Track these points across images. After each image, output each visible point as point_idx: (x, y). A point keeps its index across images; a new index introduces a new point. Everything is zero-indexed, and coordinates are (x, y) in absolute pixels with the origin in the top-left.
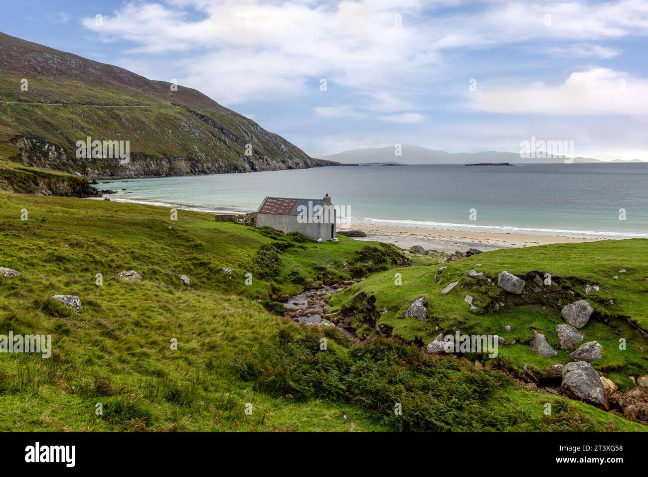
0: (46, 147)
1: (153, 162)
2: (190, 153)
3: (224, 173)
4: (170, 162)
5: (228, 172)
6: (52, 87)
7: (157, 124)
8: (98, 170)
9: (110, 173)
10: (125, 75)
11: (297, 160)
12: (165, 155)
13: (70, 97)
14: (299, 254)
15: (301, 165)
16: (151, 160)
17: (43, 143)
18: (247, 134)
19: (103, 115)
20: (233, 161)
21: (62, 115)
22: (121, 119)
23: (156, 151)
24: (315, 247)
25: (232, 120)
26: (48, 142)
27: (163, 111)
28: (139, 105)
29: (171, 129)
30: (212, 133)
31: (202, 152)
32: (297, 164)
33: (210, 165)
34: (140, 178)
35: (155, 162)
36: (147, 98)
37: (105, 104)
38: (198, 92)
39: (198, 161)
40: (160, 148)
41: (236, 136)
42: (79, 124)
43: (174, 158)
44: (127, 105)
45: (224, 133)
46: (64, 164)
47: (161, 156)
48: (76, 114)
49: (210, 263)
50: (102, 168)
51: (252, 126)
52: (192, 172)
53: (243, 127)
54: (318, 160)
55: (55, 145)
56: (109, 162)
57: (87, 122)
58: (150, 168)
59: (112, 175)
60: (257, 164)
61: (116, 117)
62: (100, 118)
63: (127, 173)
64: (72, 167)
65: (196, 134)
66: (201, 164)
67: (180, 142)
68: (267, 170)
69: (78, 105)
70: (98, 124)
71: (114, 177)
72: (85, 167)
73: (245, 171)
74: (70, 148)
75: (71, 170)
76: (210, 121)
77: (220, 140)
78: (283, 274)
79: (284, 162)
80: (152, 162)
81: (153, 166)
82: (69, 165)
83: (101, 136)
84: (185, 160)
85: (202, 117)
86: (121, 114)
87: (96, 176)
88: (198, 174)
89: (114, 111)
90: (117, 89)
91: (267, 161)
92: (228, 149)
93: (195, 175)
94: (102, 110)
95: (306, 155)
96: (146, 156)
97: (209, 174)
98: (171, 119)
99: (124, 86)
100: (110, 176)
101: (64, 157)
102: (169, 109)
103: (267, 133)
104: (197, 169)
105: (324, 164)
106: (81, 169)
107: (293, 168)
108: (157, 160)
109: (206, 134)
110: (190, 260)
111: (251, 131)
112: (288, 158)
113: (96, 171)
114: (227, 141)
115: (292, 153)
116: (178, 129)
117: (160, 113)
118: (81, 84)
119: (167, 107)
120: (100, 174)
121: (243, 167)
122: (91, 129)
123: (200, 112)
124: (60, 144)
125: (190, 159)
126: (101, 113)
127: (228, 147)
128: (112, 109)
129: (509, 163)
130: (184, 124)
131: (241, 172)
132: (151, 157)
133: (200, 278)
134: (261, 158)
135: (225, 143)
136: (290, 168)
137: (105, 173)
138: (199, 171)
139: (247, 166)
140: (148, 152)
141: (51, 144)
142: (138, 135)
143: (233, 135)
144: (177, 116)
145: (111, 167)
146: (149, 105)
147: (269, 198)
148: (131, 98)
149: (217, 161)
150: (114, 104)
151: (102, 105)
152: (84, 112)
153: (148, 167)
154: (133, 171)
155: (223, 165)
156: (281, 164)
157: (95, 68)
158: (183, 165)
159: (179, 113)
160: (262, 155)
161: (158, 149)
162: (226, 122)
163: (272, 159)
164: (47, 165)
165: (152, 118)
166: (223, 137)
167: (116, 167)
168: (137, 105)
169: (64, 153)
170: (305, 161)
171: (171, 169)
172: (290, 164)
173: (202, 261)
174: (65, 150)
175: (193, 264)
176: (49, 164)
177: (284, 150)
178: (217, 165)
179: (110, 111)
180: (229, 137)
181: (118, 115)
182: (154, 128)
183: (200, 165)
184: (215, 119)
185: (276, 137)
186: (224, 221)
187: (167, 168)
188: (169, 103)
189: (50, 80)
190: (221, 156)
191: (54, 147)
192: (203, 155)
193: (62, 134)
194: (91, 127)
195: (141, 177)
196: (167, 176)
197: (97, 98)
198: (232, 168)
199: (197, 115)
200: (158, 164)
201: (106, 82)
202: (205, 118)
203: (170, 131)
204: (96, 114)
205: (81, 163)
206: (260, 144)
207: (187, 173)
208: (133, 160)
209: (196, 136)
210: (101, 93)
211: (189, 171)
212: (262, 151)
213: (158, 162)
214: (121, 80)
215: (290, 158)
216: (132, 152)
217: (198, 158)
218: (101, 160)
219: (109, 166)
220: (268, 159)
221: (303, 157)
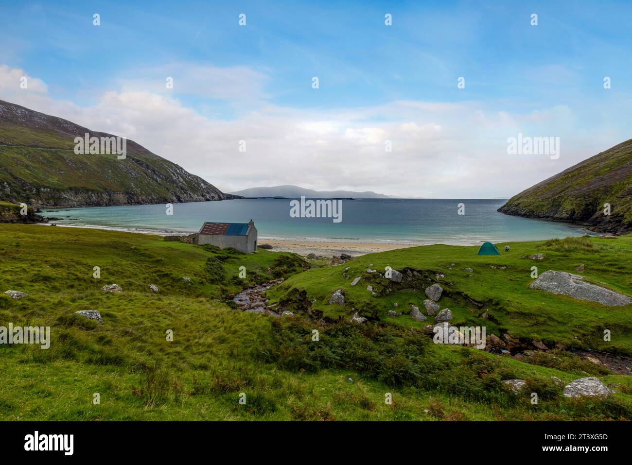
1: (95, 195)
2: (127, 188)
3: (157, 204)
4: (110, 195)
5: (159, 203)
7: (98, 165)
8: (42, 201)
9: (53, 204)
10: (69, 125)
11: (213, 195)
12: (105, 189)
13: (16, 140)
14: (235, 263)
15: (216, 198)
16: (92, 193)
18: (174, 175)
19: (48, 156)
20: (163, 195)
21: (6, 154)
22: (65, 160)
23: (97, 186)
24: (246, 258)
25: (163, 164)
29: (111, 169)
30: (146, 173)
31: (138, 188)
32: (213, 197)
33: (144, 198)
34: (81, 207)
35: (96, 195)
37: (50, 148)
38: (134, 142)
39: (135, 195)
40: (101, 184)
41: (165, 176)
42: (24, 162)
43: (113, 192)
44: (70, 149)
45: (155, 173)
46: (8, 196)
47: (101, 190)
48: (21, 154)
49: (172, 274)
50: (46, 199)
51: (179, 169)
52: (129, 203)
53: (171, 170)
54: (229, 195)
56: (53, 195)
57: (32, 161)
58: (92, 200)
59: (56, 205)
60: (183, 197)
61: (61, 158)
62: (45, 158)
63: (70, 203)
64: (15, 198)
66: (137, 196)
67: (118, 180)
68: (190, 201)
69: (24, 147)
70: (43, 163)
71: (57, 206)
72: (29, 198)
73: (173, 202)
74: (14, 182)
75: (14, 201)
76: (144, 165)
77: (153, 179)
78: (227, 279)
79: (203, 196)
80: (93, 195)
81: (94, 198)
82: (12, 196)
83: (46, 173)
84: (122, 193)
85: (137, 161)
86: (65, 156)
87: (40, 206)
88: (134, 205)
89: (59, 153)
90: (61, 136)
91: (190, 195)
92: (159, 185)
93: (131, 205)
94: (47, 152)
95: (220, 191)
96: (88, 190)
97: (144, 204)
98: (111, 162)
99: (68, 134)
100: (53, 206)
101: (8, 189)
103: (190, 175)
104: (133, 201)
105: (232, 198)
106: (26, 200)
107: (210, 200)
108: (97, 193)
109: (141, 174)
110: (155, 272)
111: (177, 173)
112: (206, 193)
113: (40, 202)
114: (159, 180)
115: (209, 189)
116: (117, 170)
118: (27, 130)
120: (44, 204)
121: (171, 199)
123: (136, 158)
125: (127, 193)
126: (46, 154)
127: (159, 184)
128: (57, 152)
129: (353, 198)
130: (122, 166)
131: (169, 202)
132: (93, 191)
133: (165, 286)
134: (185, 193)
135: (157, 182)
136: (208, 200)
137: (49, 203)
138: (135, 202)
139: (174, 198)
140: (89, 187)
142: (81, 173)
143: (163, 175)
145: (55, 198)
147: (207, 223)
149: (150, 194)
150: (58, 148)
151: (47, 148)
152: (30, 153)
153: (90, 198)
154: (76, 202)
155: (156, 197)
156: (201, 198)
157: (41, 119)
158: (121, 197)
160: (187, 191)
161: (98, 184)
162: (157, 166)
163: (194, 194)
165: (94, 161)
166: (155, 177)
167: (60, 199)
169: (7, 186)
170: (219, 196)
171: (110, 200)
172: (208, 197)
173: (165, 273)
174: (9, 184)
175: (158, 275)
177: (203, 187)
178: (150, 198)
179: (55, 153)
180: (159, 177)
181: (62, 157)
182: (95, 168)
183: (135, 198)
184: (148, 163)
185: (197, 178)
186: (171, 240)
187: (107, 200)
190: (153, 191)
192: (138, 190)
193: (6, 170)
194: (35, 166)
195: (83, 206)
196: (106, 205)
197: (42, 142)
198: (163, 200)
199: (133, 159)
200: (99, 196)
201: (51, 130)
202: (141, 162)
203: (110, 171)
204: (41, 155)
205: (24, 195)
206: (184, 182)
207: (125, 204)
208: (76, 193)
209: (133, 175)
210: (45, 138)
211: (126, 202)
212: (186, 188)
213: (99, 194)
214: (66, 130)
215: (208, 193)
216: (75, 187)
217: (134, 192)
218: (44, 193)
219: (53, 197)
220: (191, 194)
221: (217, 193)
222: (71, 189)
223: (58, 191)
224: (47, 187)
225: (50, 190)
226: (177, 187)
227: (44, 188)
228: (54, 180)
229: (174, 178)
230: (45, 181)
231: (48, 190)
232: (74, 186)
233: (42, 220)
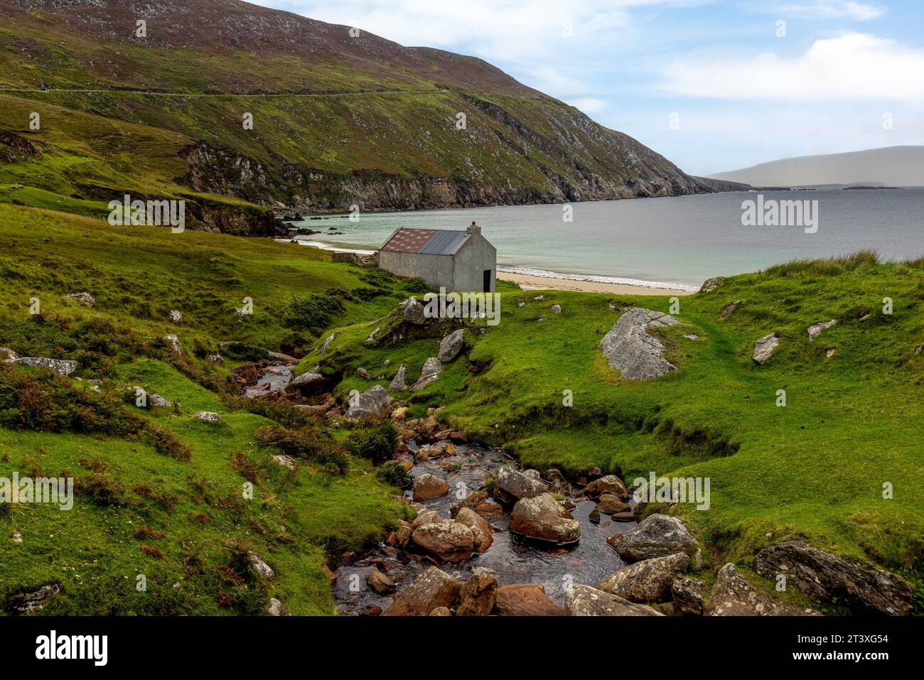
0: (238, 163)
1: (396, 185)
2: (458, 170)
3: (516, 204)
4: (424, 186)
5: (522, 203)
6: (253, 67)
7: (407, 121)
8: (311, 199)
9: (328, 204)
10: (363, 41)
11: (657, 181)
12: (415, 173)
13: (279, 83)
15: (664, 189)
16: (391, 182)
17: (234, 156)
18: (564, 133)
19: (323, 110)
20: (532, 183)
21: (263, 111)
22: (351, 115)
23: (402, 166)
25: (540, 110)
26: (241, 155)
27: (419, 99)
28: (381, 90)
29: (429, 128)
30: (499, 134)
31: (478, 168)
32: (657, 188)
33: (490, 191)
34: (373, 212)
35: (399, 184)
36: (396, 77)
37: (329, 92)
38: (482, 62)
39: (471, 184)
40: (408, 162)
41: (542, 138)
42: (287, 125)
43: (431, 178)
44: (362, 91)
45: (521, 133)
46: (262, 190)
47: (409, 176)
48: (284, 109)
50: (317, 195)
51: (576, 119)
52: (459, 202)
53: (557, 122)
54: (705, 180)
55: (250, 159)
56: (327, 186)
57: (300, 123)
58: (391, 196)
59: (332, 206)
60: (578, 189)
61: (344, 112)
62: (319, 115)
63: (354, 203)
64: (273, 194)
65: (472, 136)
66: (476, 187)
67: (442, 152)
68: (597, 199)
69: (288, 94)
70: (315, 124)
71: (333, 210)
72: (291, 194)
73: (552, 200)
74: (271, 165)
75: (271, 199)
76: (498, 114)
77: (512, 145)
79: (630, 184)
80: (393, 186)
81: (395, 192)
82: (269, 191)
83: (318, 143)
84: (448, 182)
85: (485, 106)
86: (351, 106)
87: (307, 208)
88: (469, 206)
89: (341, 101)
90: (351, 66)
91: (597, 182)
92: (526, 161)
93: (464, 207)
94: (322, 101)
95: (679, 172)
96: (385, 176)
97: (489, 205)
98: (430, 112)
99: (361, 59)
100: (328, 208)
101: (263, 178)
102: (430, 96)
103: (602, 131)
104: (467, 198)
105: (714, 188)
106: (287, 197)
107: (648, 196)
108: (401, 183)
109: (490, 137)
111: (572, 129)
112: (640, 176)
113: (308, 200)
114: (527, 148)
115: (650, 167)
116: (441, 129)
117: (415, 103)
118: (297, 61)
119: (426, 92)
120: (313, 205)
121: (549, 193)
122: (303, 133)
123: (482, 99)
124: (258, 158)
125: (458, 181)
126: (321, 106)
127: (527, 158)
128: (338, 99)
130: (452, 119)
131: (545, 202)
132: (393, 177)
134: (586, 178)
135: (522, 151)
136: (642, 195)
137: (320, 203)
138: (472, 201)
139: (558, 191)
140: (387, 170)
141: (244, 158)
142: (375, 140)
143: (537, 135)
144: (441, 106)
145: (330, 193)
146: (398, 90)
147: (402, 229)
148: (369, 80)
149: (504, 183)
150: (342, 91)
151: (323, 93)
152: (297, 105)
153: (388, 193)
154: (364, 200)
155: (514, 190)
156: (624, 188)
157: (319, 33)
158: (444, 190)
159: (445, 101)
160: (589, 171)
161: (404, 163)
162: (527, 114)
163: (609, 179)
164: (229, 191)
165: (400, 112)
166: (518, 141)
167: (338, 194)
168: (378, 91)
169: (262, 171)
170: (674, 183)
171: (424, 197)
172: (643, 188)
174: (264, 168)
176: (232, 189)
177: (634, 162)
178: (503, 191)
179: (334, 102)
180: (529, 140)
181: (347, 109)
182: (402, 128)
183: (472, 190)
184: (509, 110)
185: (621, 138)
187: (417, 196)
188: (430, 85)
189: (251, 58)
190: (511, 175)
191: (248, 162)
192: (479, 174)
193: (261, 141)
194: (305, 130)
195: (376, 209)
196: (417, 209)
197: (317, 82)
198: (530, 195)
199: (478, 102)
200: (403, 189)
201: (334, 55)
202: (491, 107)
203: (428, 133)
204: (314, 109)
205: (286, 188)
206: (586, 151)
207: (452, 204)
208: (365, 183)
209: (472, 140)
210: (326, 74)
211: (455, 201)
212: (588, 164)
213: (404, 185)
214: (358, 51)
215: (645, 176)
216: (363, 170)
217: (470, 178)
218: (315, 182)
219: (327, 192)
220: (600, 179)
221: (671, 175)
222: (356, 173)
223: (335, 179)
224: (321, 172)
225: (324, 178)
226: (568, 163)
227: (315, 174)
228: (330, 157)
229: (563, 141)
230: (317, 160)
231: (321, 176)
232: (361, 168)
233: (286, 233)
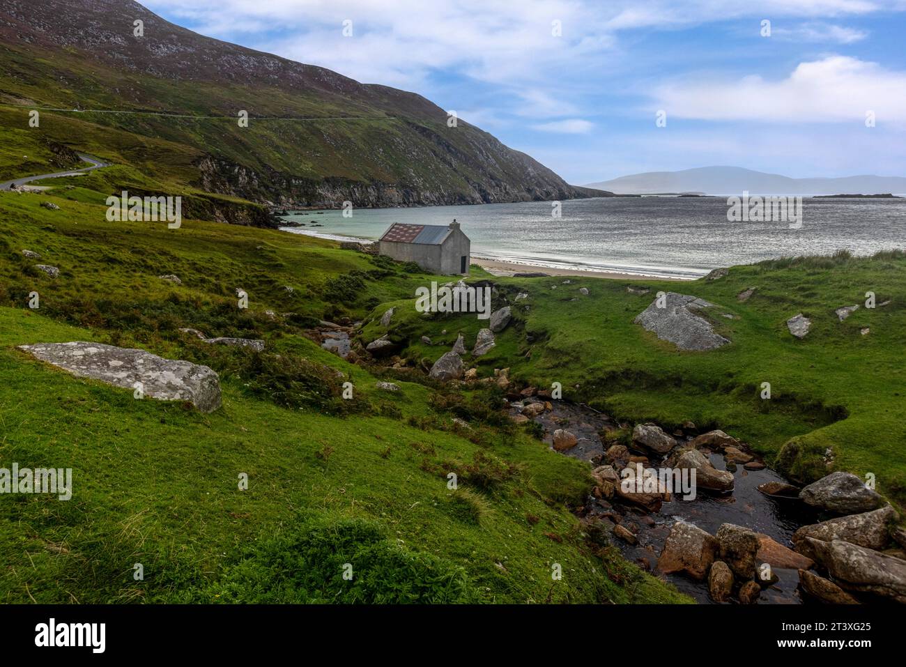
0: (236, 170)
1: (358, 189)
2: (404, 178)
3: (447, 205)
4: (378, 190)
5: (451, 204)
6: (246, 97)
7: (365, 141)
8: (293, 199)
9: (306, 203)
10: (331, 78)
11: (549, 188)
12: (372, 180)
13: (266, 109)
15: (553, 195)
16: (354, 187)
17: (233, 165)
18: (481, 152)
19: (301, 130)
20: (459, 189)
21: (255, 131)
22: (322, 135)
23: (362, 175)
25: (463, 134)
26: (239, 165)
27: (374, 124)
28: (345, 117)
29: (382, 146)
30: (434, 152)
31: (419, 177)
32: (548, 194)
33: (428, 194)
35: (360, 189)
36: (356, 106)
37: (305, 117)
38: (420, 97)
39: (414, 189)
40: (367, 172)
41: (465, 155)
42: (273, 142)
43: (384, 184)
44: (330, 117)
45: (450, 151)
46: (255, 191)
47: (367, 182)
48: (271, 129)
50: (298, 196)
51: (490, 141)
52: (405, 203)
53: (476, 143)
54: (581, 188)
55: (246, 168)
56: (306, 189)
57: (283, 140)
58: (354, 197)
59: (309, 205)
60: (492, 193)
61: (317, 133)
62: (298, 134)
63: (326, 202)
64: (264, 195)
65: (414, 153)
66: (417, 192)
67: (392, 165)
68: (505, 201)
69: (274, 118)
70: (295, 141)
71: (310, 207)
72: (278, 195)
73: (473, 202)
74: (263, 172)
75: (262, 198)
76: (433, 136)
77: (444, 161)
79: (529, 191)
80: (355, 189)
81: (357, 195)
82: (260, 192)
83: (298, 157)
84: (397, 187)
85: (423, 130)
86: (323, 128)
87: (290, 206)
88: (413, 206)
89: (315, 125)
90: (321, 97)
91: (505, 189)
92: (454, 173)
93: (408, 206)
94: (300, 123)
95: (564, 182)
96: (349, 182)
97: (427, 205)
98: (383, 135)
99: (328, 92)
100: (307, 206)
101: (256, 182)
102: (382, 122)
103: (509, 151)
104: (411, 200)
105: (588, 194)
106: (274, 197)
107: (542, 199)
108: (361, 187)
109: (426, 153)
111: (487, 149)
112: (536, 185)
113: (291, 199)
114: (454, 163)
115: (543, 178)
116: (391, 147)
117: (371, 127)
118: (280, 93)
119: (379, 119)
120: (295, 203)
121: (471, 197)
122: (286, 148)
123: (421, 125)
124: (251, 167)
125: (404, 186)
126: (299, 127)
127: (455, 170)
128: (313, 122)
130: (399, 140)
131: (468, 203)
132: (356, 183)
134: (497, 185)
135: (450, 165)
136: (537, 199)
137: (301, 202)
138: (414, 202)
139: (477, 195)
140: (351, 177)
141: (241, 167)
142: (341, 154)
143: (462, 153)
144: (390, 129)
145: (307, 195)
146: (358, 117)
147: (397, 224)
148: (336, 108)
149: (438, 188)
150: (315, 116)
151: (301, 117)
152: (281, 126)
153: (351, 195)
154: (333, 200)
155: (446, 194)
156: (525, 193)
157: (296, 71)
158: (395, 194)
159: (393, 126)
160: (501, 181)
161: (364, 173)
162: (454, 137)
163: (514, 187)
164: (232, 192)
165: (360, 134)
166: (448, 157)
167: (314, 196)
168: (343, 117)
169: (255, 177)
170: (560, 190)
171: (378, 198)
172: (538, 193)
174: (257, 174)
176: (234, 191)
177: (531, 174)
178: (437, 194)
179: (310, 125)
180: (456, 157)
181: (319, 130)
182: (361, 145)
183: (415, 194)
184: (440, 134)
185: (522, 157)
187: (374, 197)
188: (382, 113)
189: (244, 89)
190: (443, 182)
191: (244, 170)
192: (420, 181)
193: (254, 154)
194: (287, 146)
196: (373, 207)
197: (296, 109)
198: (457, 197)
199: (418, 127)
200: (363, 192)
201: (308, 88)
202: (427, 131)
203: (381, 150)
204: (294, 130)
205: (273, 190)
206: (497, 166)
207: (399, 204)
208: (334, 187)
209: (414, 156)
210: (302, 103)
211: (402, 202)
212: (499, 176)
213: (364, 189)
214: (326, 85)
215: (539, 185)
216: (333, 177)
217: (413, 184)
218: (296, 186)
219: (306, 194)
220: (508, 187)
221: (558, 185)
222: (327, 180)
223: (311, 183)
224: (301, 178)
225: (303, 183)
226: (484, 174)
227: (296, 180)
228: (307, 167)
229: (481, 158)
230: (298, 169)
231: (301, 182)
232: (331, 175)
